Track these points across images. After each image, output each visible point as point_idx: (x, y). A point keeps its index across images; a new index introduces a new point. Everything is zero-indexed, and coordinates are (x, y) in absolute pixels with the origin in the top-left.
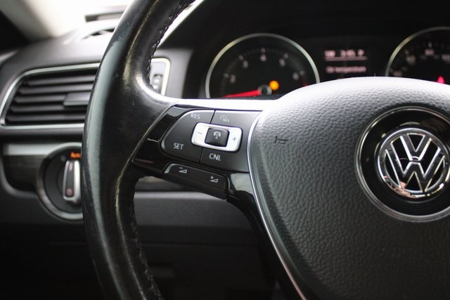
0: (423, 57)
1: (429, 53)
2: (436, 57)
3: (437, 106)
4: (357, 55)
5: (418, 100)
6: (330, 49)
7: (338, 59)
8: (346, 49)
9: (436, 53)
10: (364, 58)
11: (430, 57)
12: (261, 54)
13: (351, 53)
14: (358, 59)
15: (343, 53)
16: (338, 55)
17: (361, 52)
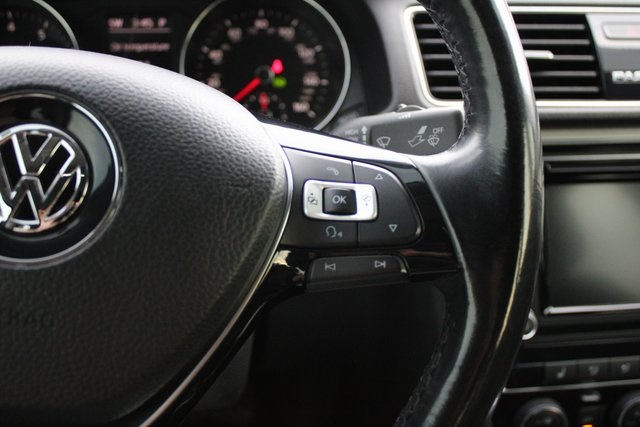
0: (252, 31)
1: (260, 24)
2: (271, 31)
3: (74, 89)
4: (156, 25)
5: (46, 81)
6: (116, 16)
7: (127, 31)
8: (141, 17)
9: (271, 25)
10: (167, 30)
11: (262, 31)
12: (8, 21)
13: (147, 22)
14: (156, 31)
15: (136, 23)
16: (127, 24)
17: (162, 22)
